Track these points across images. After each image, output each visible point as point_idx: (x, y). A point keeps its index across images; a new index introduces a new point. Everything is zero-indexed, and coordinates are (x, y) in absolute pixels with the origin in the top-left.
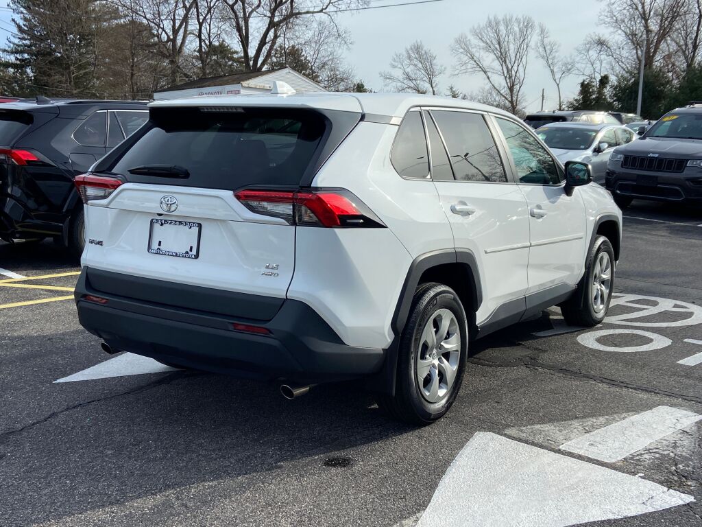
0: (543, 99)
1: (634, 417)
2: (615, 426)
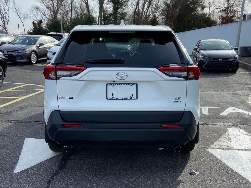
0: (19, 28)
1: (230, 134)
2: (232, 138)
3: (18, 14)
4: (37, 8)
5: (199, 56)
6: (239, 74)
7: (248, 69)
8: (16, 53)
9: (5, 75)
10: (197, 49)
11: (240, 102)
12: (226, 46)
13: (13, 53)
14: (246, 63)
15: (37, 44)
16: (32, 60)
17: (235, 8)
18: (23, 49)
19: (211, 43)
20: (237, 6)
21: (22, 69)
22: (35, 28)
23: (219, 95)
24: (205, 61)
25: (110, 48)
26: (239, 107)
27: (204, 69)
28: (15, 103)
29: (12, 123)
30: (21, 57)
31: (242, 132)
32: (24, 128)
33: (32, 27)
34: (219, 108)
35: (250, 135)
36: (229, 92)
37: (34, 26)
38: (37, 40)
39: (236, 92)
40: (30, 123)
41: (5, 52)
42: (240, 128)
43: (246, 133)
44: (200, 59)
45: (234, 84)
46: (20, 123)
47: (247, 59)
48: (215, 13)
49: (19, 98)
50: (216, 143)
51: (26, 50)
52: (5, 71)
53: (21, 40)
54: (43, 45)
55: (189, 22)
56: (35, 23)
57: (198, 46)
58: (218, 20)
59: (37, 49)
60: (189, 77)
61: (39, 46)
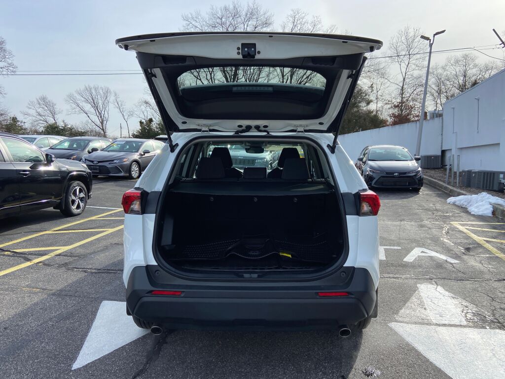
0: (121, 129)
1: (422, 294)
2: (427, 302)
3: (121, 110)
4: (146, 103)
5: (366, 169)
6: (423, 194)
7: (435, 188)
8: (109, 164)
9: (89, 197)
10: (363, 158)
11: (431, 239)
12: (403, 156)
13: (106, 164)
14: (432, 179)
15: (141, 151)
16: (132, 173)
17: (411, 103)
18: (120, 159)
19: (382, 151)
20: (413, 100)
21: (116, 186)
22: (143, 129)
23: (398, 228)
24: (374, 175)
25: (240, 157)
26: (431, 247)
27: (374, 187)
28: (97, 239)
29: (86, 274)
30: (117, 170)
31: (441, 291)
32: (104, 283)
33: (139, 128)
34: (400, 248)
35: (453, 298)
36: (413, 223)
37: (141, 126)
38: (141, 145)
39: (423, 223)
40: (114, 273)
41: (95, 162)
42: (437, 285)
43: (447, 293)
44: (368, 173)
45: (418, 211)
46: (99, 273)
47: (432, 172)
48: (384, 110)
49: (106, 231)
50: (402, 311)
51: (125, 160)
52: (89, 190)
53: (119, 146)
54: (149, 152)
55: (349, 121)
56: (143, 123)
57: (364, 155)
58: (389, 118)
59: (139, 158)
60: (363, 211)
61: (143, 153)
